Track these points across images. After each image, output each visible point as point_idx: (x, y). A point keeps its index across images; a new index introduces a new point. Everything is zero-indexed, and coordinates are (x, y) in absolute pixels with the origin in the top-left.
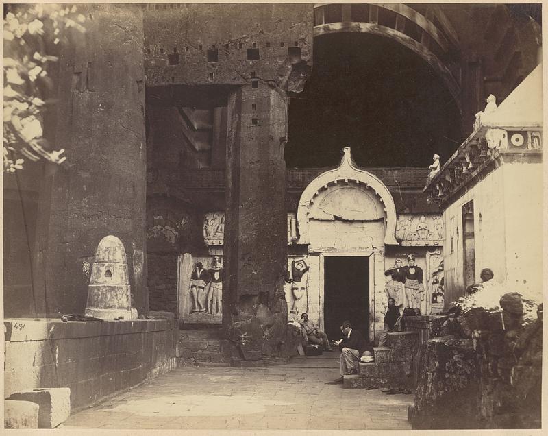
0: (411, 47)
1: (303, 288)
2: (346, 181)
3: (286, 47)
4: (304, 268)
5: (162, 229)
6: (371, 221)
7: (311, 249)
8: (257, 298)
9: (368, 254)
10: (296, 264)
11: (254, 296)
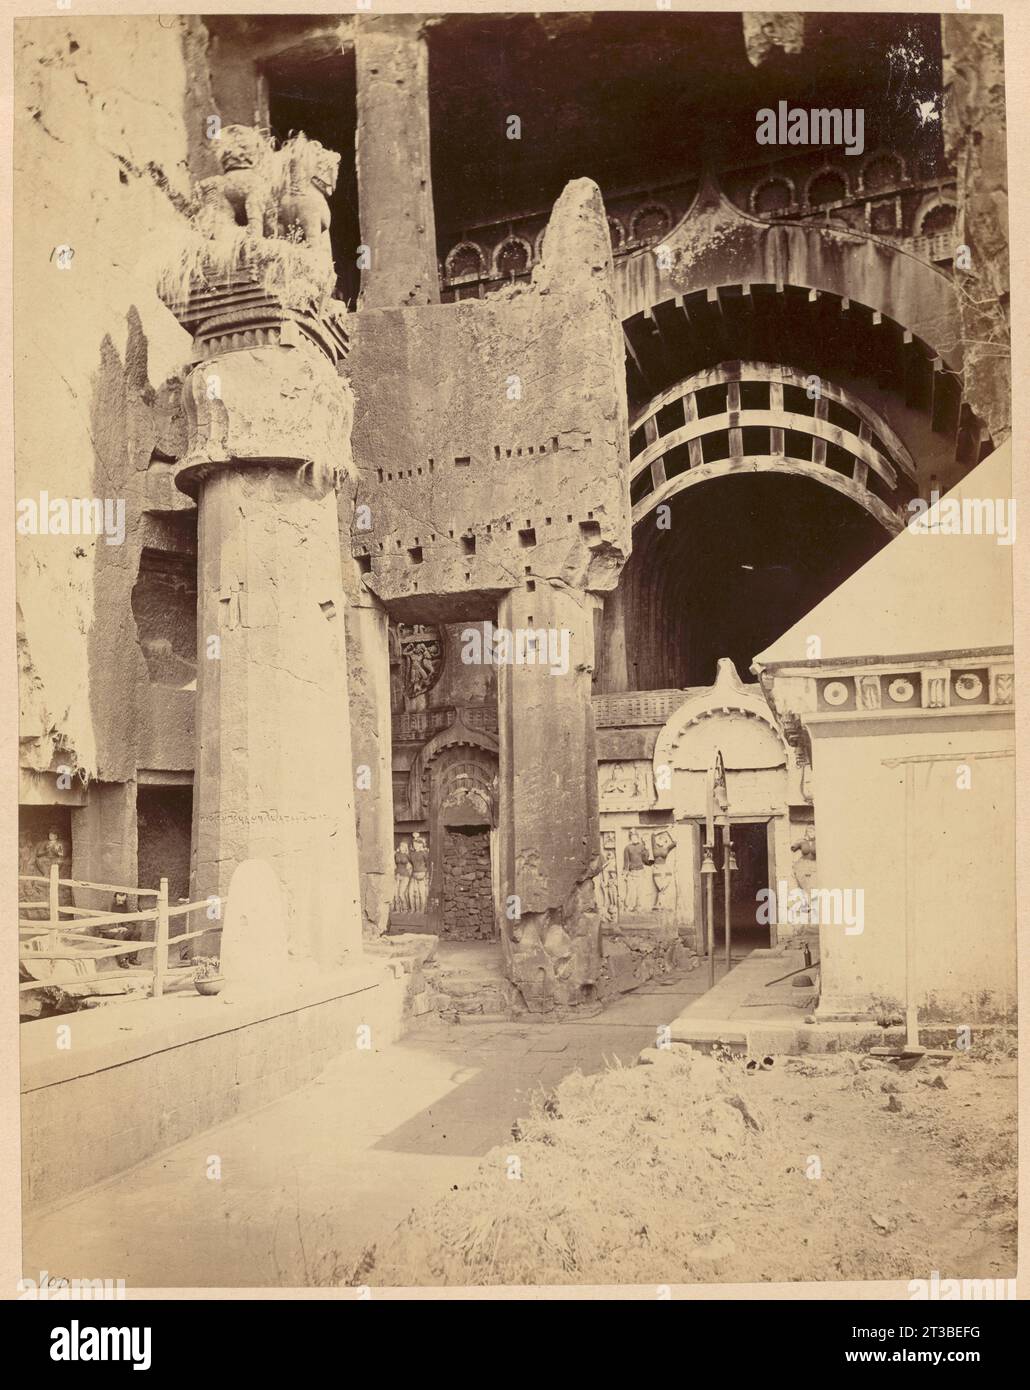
0: (838, 487)
1: (669, 874)
2: (726, 710)
3: (575, 523)
4: (670, 843)
5: (467, 792)
6: (767, 769)
7: (678, 815)
8: (543, 917)
9: (765, 820)
10: (657, 838)
11: (541, 913)
